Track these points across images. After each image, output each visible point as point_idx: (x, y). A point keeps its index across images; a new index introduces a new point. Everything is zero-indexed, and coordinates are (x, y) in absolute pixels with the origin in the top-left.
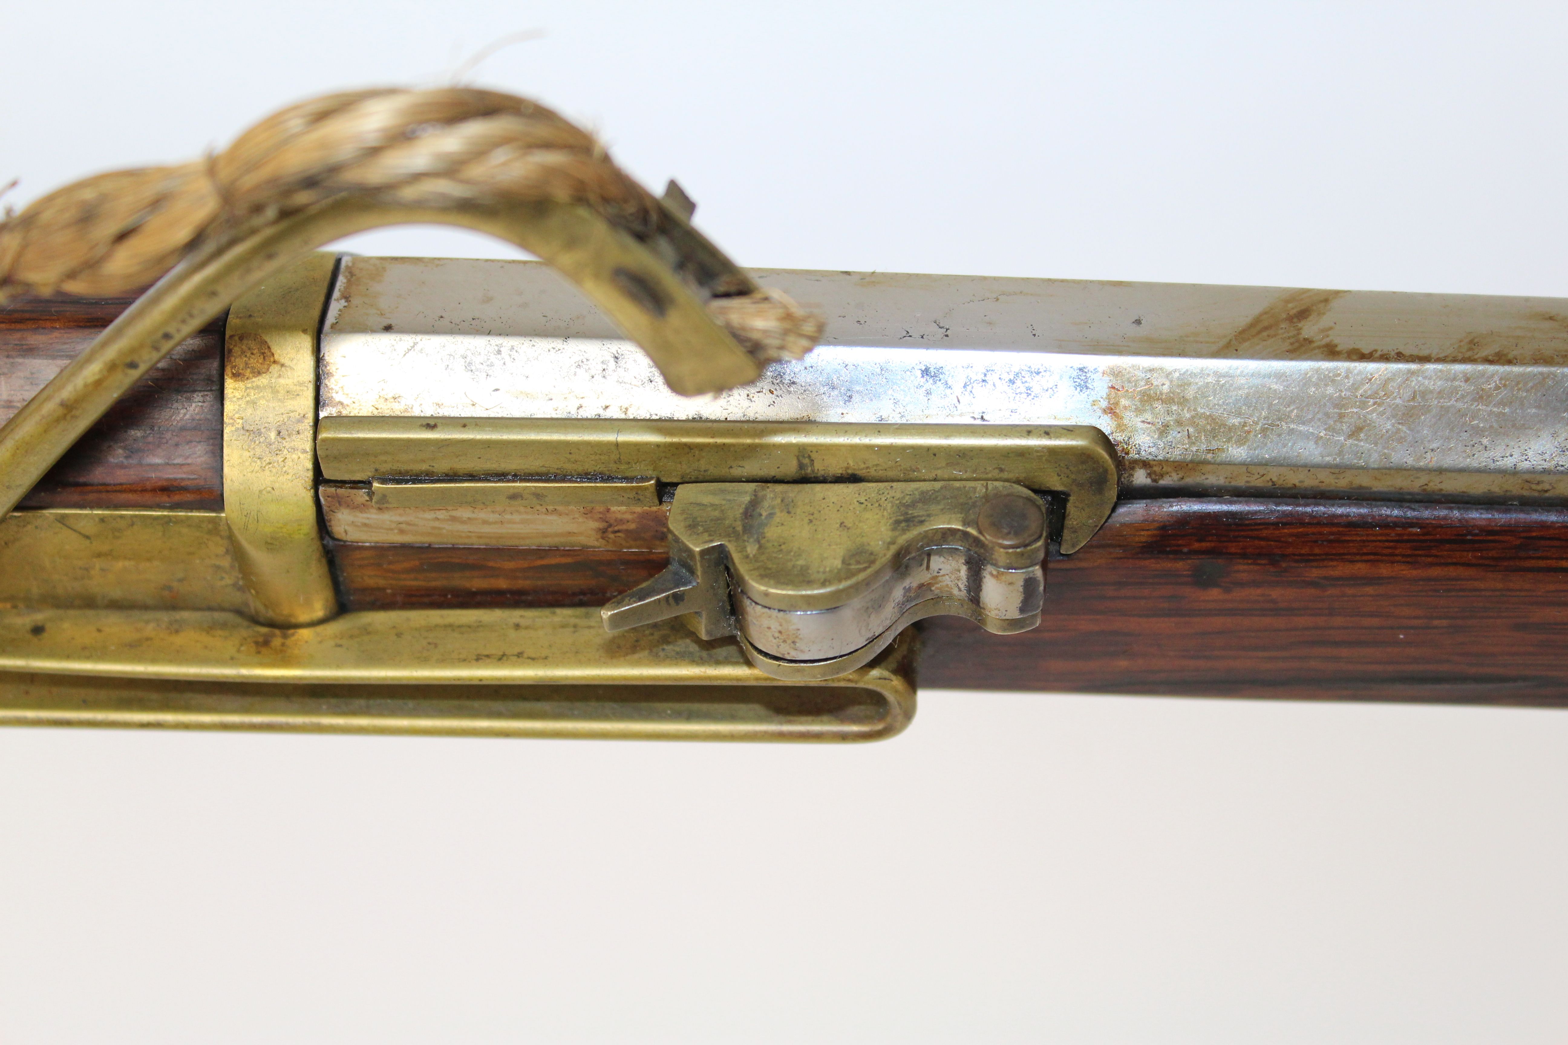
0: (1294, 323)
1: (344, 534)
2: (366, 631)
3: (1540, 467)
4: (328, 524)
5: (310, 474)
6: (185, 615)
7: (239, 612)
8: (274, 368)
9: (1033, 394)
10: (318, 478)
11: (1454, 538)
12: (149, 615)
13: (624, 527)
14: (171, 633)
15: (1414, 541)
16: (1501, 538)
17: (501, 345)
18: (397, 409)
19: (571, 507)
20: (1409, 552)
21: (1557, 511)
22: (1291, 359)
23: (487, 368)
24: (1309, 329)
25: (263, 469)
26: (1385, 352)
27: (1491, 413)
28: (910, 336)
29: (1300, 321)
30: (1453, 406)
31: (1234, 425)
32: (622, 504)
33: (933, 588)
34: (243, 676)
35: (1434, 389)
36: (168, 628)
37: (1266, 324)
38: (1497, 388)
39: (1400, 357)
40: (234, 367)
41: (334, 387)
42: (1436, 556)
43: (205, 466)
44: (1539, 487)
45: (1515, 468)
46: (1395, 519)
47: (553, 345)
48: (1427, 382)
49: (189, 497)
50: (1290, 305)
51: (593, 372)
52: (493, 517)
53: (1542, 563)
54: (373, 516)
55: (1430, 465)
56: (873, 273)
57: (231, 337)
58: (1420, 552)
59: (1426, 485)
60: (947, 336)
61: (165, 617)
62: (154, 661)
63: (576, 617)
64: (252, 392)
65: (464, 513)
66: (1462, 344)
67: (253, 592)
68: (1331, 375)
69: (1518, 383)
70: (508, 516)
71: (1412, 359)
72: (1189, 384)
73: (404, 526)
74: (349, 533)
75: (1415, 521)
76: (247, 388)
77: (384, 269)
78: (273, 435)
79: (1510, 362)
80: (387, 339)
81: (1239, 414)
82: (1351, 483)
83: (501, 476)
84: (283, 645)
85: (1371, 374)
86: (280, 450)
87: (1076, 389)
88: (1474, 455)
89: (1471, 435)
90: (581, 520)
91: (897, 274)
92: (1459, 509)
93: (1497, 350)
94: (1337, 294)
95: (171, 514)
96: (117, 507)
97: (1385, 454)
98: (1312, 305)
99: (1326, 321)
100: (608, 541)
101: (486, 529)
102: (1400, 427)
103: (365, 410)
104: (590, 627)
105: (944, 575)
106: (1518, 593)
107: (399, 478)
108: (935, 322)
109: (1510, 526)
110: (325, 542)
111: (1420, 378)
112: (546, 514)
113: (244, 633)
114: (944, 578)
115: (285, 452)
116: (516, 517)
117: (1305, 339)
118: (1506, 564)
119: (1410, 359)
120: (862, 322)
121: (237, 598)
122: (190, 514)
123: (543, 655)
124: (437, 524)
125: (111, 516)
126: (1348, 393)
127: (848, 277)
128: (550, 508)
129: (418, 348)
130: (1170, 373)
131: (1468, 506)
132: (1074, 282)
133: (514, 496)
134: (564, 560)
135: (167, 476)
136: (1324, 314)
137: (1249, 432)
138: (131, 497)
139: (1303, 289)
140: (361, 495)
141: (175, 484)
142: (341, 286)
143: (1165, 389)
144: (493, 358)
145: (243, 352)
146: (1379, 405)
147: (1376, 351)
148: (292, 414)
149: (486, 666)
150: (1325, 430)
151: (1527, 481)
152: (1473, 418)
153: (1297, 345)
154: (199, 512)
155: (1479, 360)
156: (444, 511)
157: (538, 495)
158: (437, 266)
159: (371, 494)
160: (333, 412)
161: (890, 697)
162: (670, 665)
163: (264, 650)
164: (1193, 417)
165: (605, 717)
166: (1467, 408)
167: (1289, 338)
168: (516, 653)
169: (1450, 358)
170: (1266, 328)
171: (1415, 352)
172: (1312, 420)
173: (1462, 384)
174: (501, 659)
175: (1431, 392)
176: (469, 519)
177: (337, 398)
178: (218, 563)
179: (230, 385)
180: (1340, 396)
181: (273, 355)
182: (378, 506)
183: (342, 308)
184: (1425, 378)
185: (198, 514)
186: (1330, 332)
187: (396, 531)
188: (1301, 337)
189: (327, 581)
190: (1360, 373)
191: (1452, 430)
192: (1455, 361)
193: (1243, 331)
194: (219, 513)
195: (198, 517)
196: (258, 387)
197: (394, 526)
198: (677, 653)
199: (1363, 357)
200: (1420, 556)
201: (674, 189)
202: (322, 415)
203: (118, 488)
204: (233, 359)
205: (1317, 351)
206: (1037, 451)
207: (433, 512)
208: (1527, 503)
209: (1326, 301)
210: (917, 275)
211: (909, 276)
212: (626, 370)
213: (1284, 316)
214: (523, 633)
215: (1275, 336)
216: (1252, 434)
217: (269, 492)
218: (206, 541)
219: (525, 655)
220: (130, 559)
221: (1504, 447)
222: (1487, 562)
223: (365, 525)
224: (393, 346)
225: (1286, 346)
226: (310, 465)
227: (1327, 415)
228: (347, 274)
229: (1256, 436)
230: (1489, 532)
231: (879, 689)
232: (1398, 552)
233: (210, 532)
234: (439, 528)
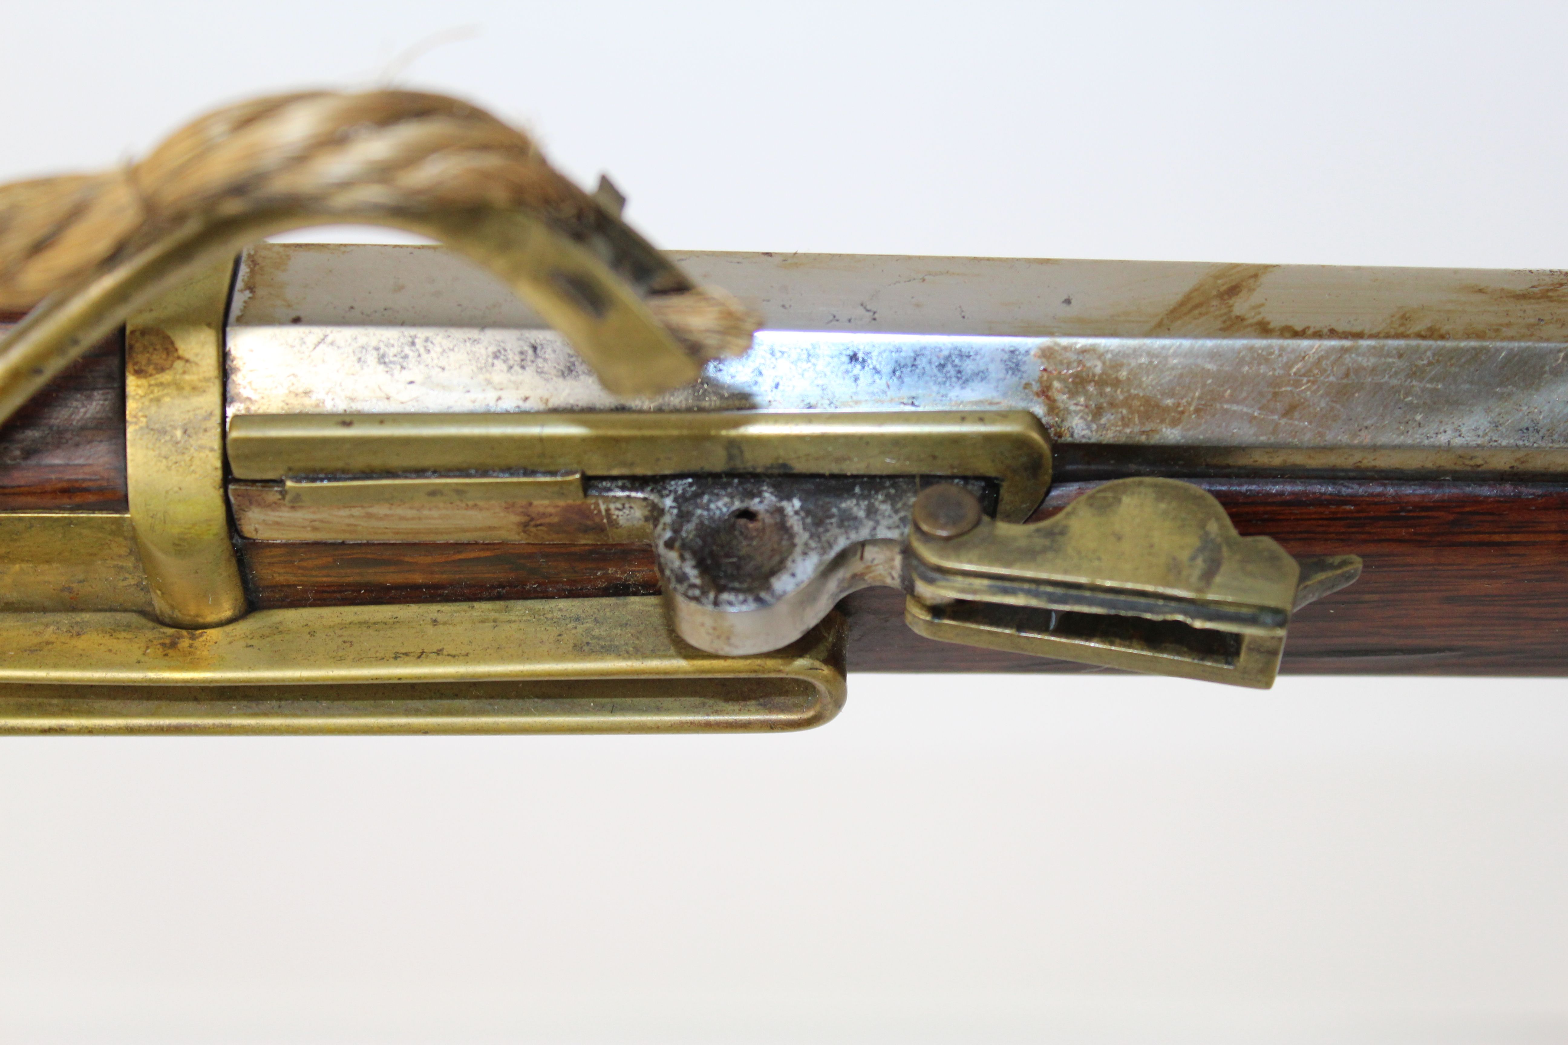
0: (1225, 300)
1: (254, 533)
2: (277, 630)
3: (1474, 443)
4: (238, 523)
5: (219, 474)
6: (86, 616)
7: (142, 613)
8: (179, 365)
9: (964, 378)
10: (227, 477)
11: (1386, 514)
12: (50, 617)
13: (547, 520)
14: (72, 636)
15: (1347, 518)
16: (1434, 514)
17: (415, 337)
18: (308, 405)
19: (493, 502)
20: (1343, 530)
21: (1489, 485)
22: (1224, 338)
23: (401, 360)
24: (1241, 306)
25: (169, 468)
26: (1317, 329)
27: (1423, 390)
28: (837, 320)
29: (1230, 298)
30: (1386, 382)
31: (1167, 406)
32: (545, 498)
33: (866, 578)
34: (151, 680)
35: (1368, 366)
36: (68, 631)
37: (1197, 301)
38: (1430, 364)
39: (1333, 333)
40: (136, 363)
41: (240, 382)
42: (1370, 533)
43: (107, 466)
44: (1472, 463)
45: (1449, 444)
46: (1329, 497)
47: (470, 335)
48: (1360, 359)
49: (91, 498)
50: (1220, 282)
51: (511, 362)
52: (410, 513)
53: (1475, 538)
54: (285, 515)
55: (1364, 443)
56: (795, 254)
57: (132, 332)
58: (1353, 530)
59: (1360, 462)
60: (875, 319)
61: (65, 619)
62: (56, 666)
63: (496, 611)
64: (156, 390)
65: (381, 510)
66: (1394, 319)
67: (159, 592)
68: (1264, 353)
69: (1451, 358)
70: (426, 512)
71: (1345, 335)
72: (1122, 365)
73: (317, 524)
74: (260, 532)
75: (1349, 499)
76: (150, 385)
77: (288, 257)
78: (179, 433)
79: (1442, 337)
80: (294, 333)
81: (1172, 395)
82: (1285, 461)
83: (420, 472)
84: (191, 646)
85: (1305, 352)
86: (187, 449)
87: (1007, 372)
88: (1408, 432)
89: (1405, 412)
90: (502, 514)
91: (819, 254)
92: (1393, 485)
93: (1429, 325)
94: (1266, 268)
95: (72, 515)
96: (14, 510)
97: (1319, 432)
98: (1242, 281)
99: (1256, 298)
100: (529, 535)
101: (404, 525)
102: (1334, 404)
103: (275, 407)
104: (510, 622)
105: (877, 565)
106: (1450, 568)
107: (312, 475)
108: (862, 305)
109: (1443, 501)
110: (234, 541)
111: (1353, 356)
112: (466, 509)
113: (150, 635)
114: (878, 567)
115: (192, 450)
116: (435, 513)
117: (1238, 317)
118: (1439, 539)
119: (1343, 336)
120: (787, 306)
121: (140, 598)
122: (92, 515)
123: (464, 652)
124: (352, 521)
125: (8, 518)
126: (1282, 372)
127: (769, 258)
128: (470, 503)
129: (329, 340)
130: (1102, 355)
131: (1401, 482)
132: (1000, 260)
133: (434, 493)
134: (483, 554)
135: (68, 477)
136: (1254, 290)
137: (1183, 412)
138: (31, 500)
139: (1231, 264)
140: (272, 495)
141: (77, 485)
142: (244, 276)
143: (1098, 370)
144: (407, 350)
145: (145, 348)
146: (1314, 382)
147: (1308, 328)
148: (198, 412)
149: (405, 664)
150: (1260, 409)
151: (1460, 457)
152: (1407, 394)
153: (1228, 323)
154: (102, 513)
155: (1412, 336)
156: (359, 509)
157: (460, 491)
158: (344, 252)
159: (283, 493)
160: (241, 408)
161: (821, 686)
162: (595, 660)
163: (171, 652)
164: (1126, 399)
165: (527, 712)
166: (1401, 385)
167: (1221, 316)
168: (435, 650)
169: (1382, 335)
170: (1197, 306)
171: (1348, 328)
172: (1245, 399)
173: (1396, 360)
174: (421, 656)
175: (1364, 369)
176: (386, 515)
177: (245, 393)
178: (120, 564)
179: (132, 383)
180: (1274, 375)
181: (176, 350)
182: (291, 504)
183: (246, 299)
184: (1358, 355)
185: (100, 515)
186: (1261, 310)
187: (309, 529)
188: (1233, 314)
189: (237, 581)
190: (1293, 351)
191: (1385, 407)
192: (1388, 336)
193: (1173, 311)
194: (124, 514)
195: (101, 518)
196: (161, 384)
197: (307, 523)
198: (603, 647)
199: (1297, 334)
200: (1353, 533)
201: (606, 184)
202: (231, 411)
203: (17, 490)
204: (134, 355)
205: (1249, 329)
206: (972, 438)
207: (347, 510)
208: (1459, 477)
209: (1255, 276)
210: (840, 255)
211: (832, 256)
212: (545, 360)
213: (1214, 292)
214: (441, 628)
215: (1207, 313)
216: (1186, 414)
217: (177, 492)
218: (109, 542)
219: (445, 652)
220: (28, 561)
221: (1438, 423)
222: (1419, 538)
223: (277, 523)
224: (302, 339)
225: (1219, 324)
226: (218, 464)
227: (1261, 394)
228: (250, 263)
229: (1190, 416)
230: (1423, 507)
231: (810, 679)
232: (1332, 529)
233: (112, 533)
234: (355, 525)
